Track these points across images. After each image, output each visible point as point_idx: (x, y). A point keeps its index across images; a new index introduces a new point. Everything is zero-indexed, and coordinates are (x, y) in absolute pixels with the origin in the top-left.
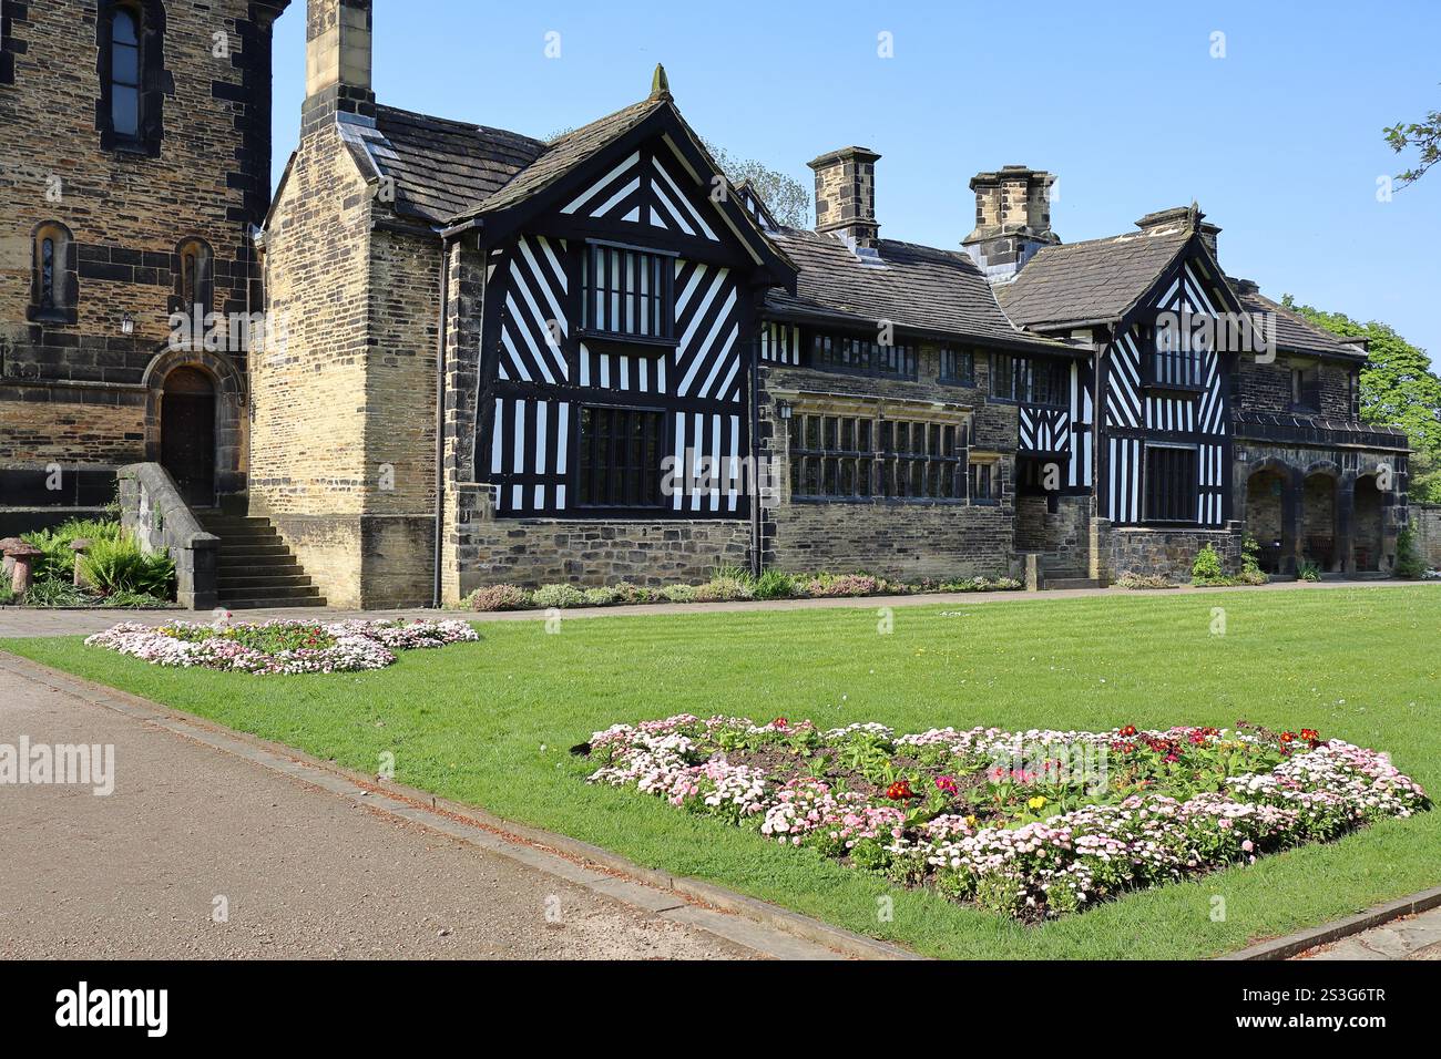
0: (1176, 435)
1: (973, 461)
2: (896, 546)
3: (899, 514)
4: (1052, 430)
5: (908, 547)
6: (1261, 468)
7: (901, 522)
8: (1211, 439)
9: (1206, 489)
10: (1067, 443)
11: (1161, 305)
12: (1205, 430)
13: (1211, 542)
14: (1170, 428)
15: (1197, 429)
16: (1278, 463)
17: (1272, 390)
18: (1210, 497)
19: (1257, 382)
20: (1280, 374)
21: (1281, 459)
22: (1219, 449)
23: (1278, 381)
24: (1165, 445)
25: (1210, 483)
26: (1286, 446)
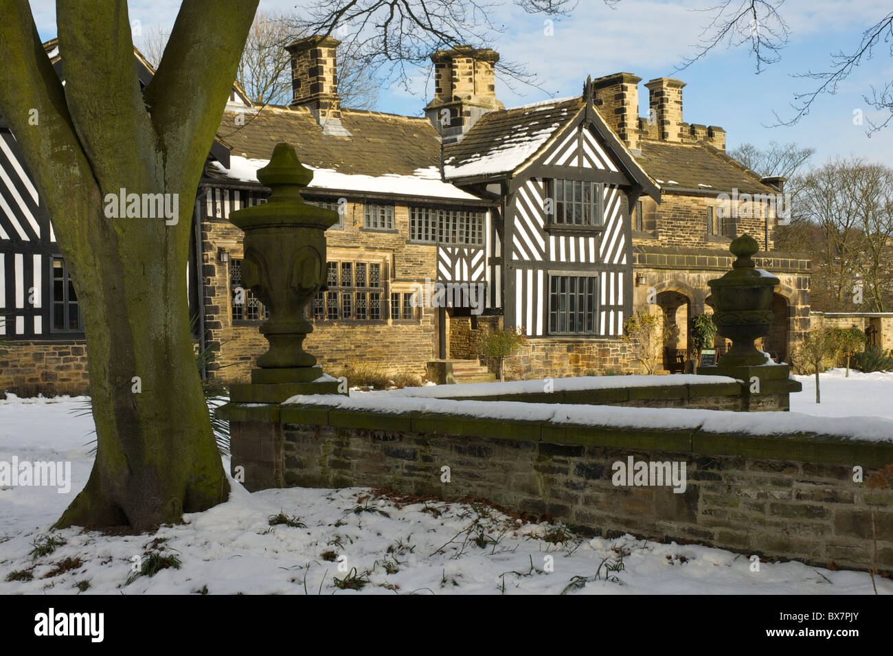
0: (577, 265)
1: (395, 291)
2: (326, 357)
3: (329, 332)
4: (469, 264)
5: (337, 357)
6: (664, 290)
7: (331, 338)
8: (611, 268)
9: (608, 308)
10: (483, 274)
11: (561, 162)
12: (606, 261)
13: (611, 349)
14: (573, 259)
15: (599, 260)
16: (680, 285)
17: (688, 225)
18: (612, 314)
19: (675, 218)
20: (697, 212)
21: (683, 282)
22: (621, 275)
23: (695, 217)
24: (564, 273)
25: (612, 303)
26: (687, 271)
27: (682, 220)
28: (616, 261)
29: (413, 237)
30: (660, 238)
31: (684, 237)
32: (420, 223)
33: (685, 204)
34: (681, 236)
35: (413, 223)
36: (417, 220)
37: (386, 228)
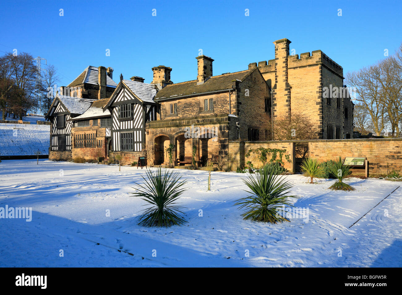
0: (128, 130)
1: (97, 140)
5: (88, 155)
7: (87, 151)
8: (137, 129)
9: (137, 142)
11: (119, 101)
12: (136, 127)
13: (136, 155)
14: (126, 128)
15: (134, 128)
16: (162, 133)
17: (190, 109)
18: (138, 144)
19: (185, 107)
20: (194, 103)
21: (164, 132)
22: (140, 131)
23: (194, 105)
24: (125, 132)
25: (138, 141)
26: (166, 128)
27: (188, 107)
28: (139, 127)
29: (101, 126)
30: (179, 115)
31: (189, 114)
32: (103, 123)
33: (190, 101)
34: (188, 114)
35: (101, 123)
36: (102, 122)
37: (96, 125)
